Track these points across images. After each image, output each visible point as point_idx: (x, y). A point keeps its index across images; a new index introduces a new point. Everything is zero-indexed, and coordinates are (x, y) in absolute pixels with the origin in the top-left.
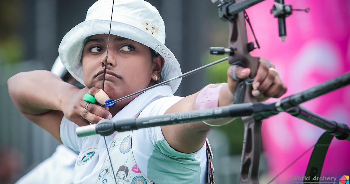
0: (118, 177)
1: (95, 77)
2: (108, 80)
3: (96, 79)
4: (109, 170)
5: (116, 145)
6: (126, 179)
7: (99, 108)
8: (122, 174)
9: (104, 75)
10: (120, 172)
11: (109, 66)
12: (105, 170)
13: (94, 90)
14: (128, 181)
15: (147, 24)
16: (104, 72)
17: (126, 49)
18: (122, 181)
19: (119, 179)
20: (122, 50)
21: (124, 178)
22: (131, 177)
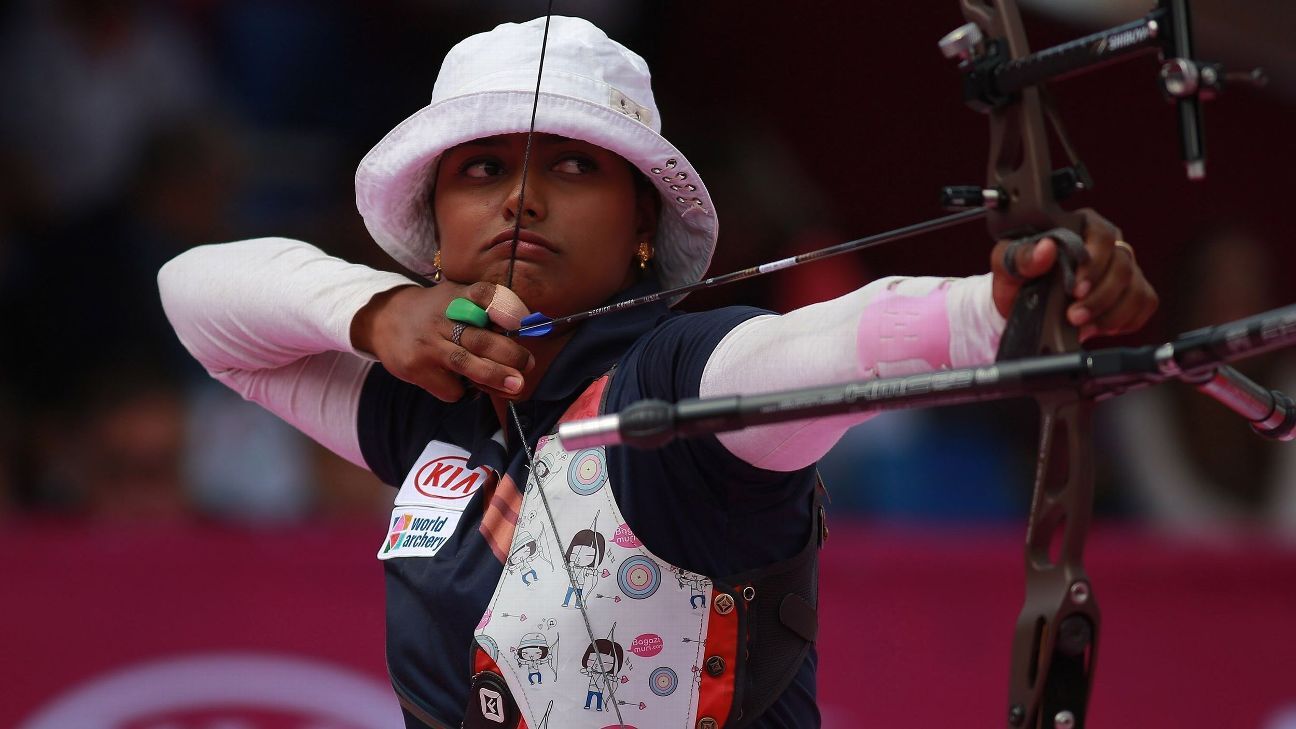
1: (486, 248)
2: (522, 259)
3: (488, 254)
4: (538, 544)
5: (551, 471)
6: (601, 568)
7: (501, 343)
8: (584, 554)
9: (514, 245)
10: (576, 549)
11: (527, 218)
12: (528, 545)
13: (484, 291)
14: (605, 574)
15: (623, 103)
16: (516, 236)
17: (572, 167)
19: (577, 571)
20: (561, 171)
21: (592, 565)
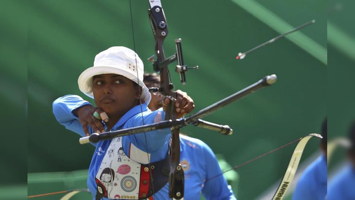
0: (102, 181)
18: (109, 185)
22: (118, 179)
